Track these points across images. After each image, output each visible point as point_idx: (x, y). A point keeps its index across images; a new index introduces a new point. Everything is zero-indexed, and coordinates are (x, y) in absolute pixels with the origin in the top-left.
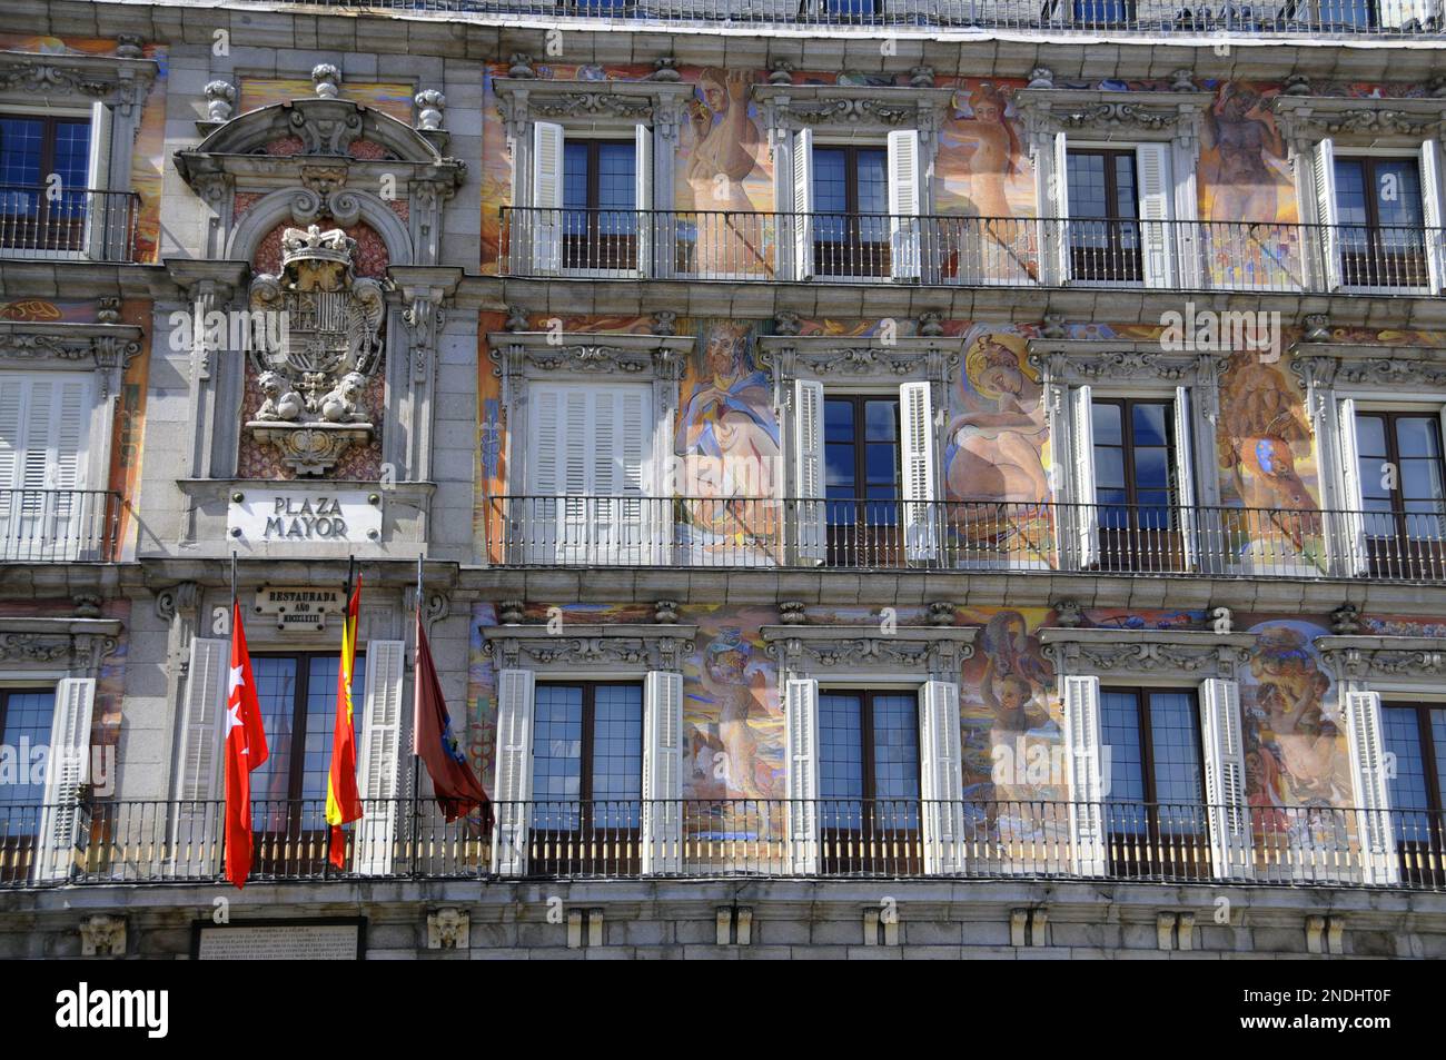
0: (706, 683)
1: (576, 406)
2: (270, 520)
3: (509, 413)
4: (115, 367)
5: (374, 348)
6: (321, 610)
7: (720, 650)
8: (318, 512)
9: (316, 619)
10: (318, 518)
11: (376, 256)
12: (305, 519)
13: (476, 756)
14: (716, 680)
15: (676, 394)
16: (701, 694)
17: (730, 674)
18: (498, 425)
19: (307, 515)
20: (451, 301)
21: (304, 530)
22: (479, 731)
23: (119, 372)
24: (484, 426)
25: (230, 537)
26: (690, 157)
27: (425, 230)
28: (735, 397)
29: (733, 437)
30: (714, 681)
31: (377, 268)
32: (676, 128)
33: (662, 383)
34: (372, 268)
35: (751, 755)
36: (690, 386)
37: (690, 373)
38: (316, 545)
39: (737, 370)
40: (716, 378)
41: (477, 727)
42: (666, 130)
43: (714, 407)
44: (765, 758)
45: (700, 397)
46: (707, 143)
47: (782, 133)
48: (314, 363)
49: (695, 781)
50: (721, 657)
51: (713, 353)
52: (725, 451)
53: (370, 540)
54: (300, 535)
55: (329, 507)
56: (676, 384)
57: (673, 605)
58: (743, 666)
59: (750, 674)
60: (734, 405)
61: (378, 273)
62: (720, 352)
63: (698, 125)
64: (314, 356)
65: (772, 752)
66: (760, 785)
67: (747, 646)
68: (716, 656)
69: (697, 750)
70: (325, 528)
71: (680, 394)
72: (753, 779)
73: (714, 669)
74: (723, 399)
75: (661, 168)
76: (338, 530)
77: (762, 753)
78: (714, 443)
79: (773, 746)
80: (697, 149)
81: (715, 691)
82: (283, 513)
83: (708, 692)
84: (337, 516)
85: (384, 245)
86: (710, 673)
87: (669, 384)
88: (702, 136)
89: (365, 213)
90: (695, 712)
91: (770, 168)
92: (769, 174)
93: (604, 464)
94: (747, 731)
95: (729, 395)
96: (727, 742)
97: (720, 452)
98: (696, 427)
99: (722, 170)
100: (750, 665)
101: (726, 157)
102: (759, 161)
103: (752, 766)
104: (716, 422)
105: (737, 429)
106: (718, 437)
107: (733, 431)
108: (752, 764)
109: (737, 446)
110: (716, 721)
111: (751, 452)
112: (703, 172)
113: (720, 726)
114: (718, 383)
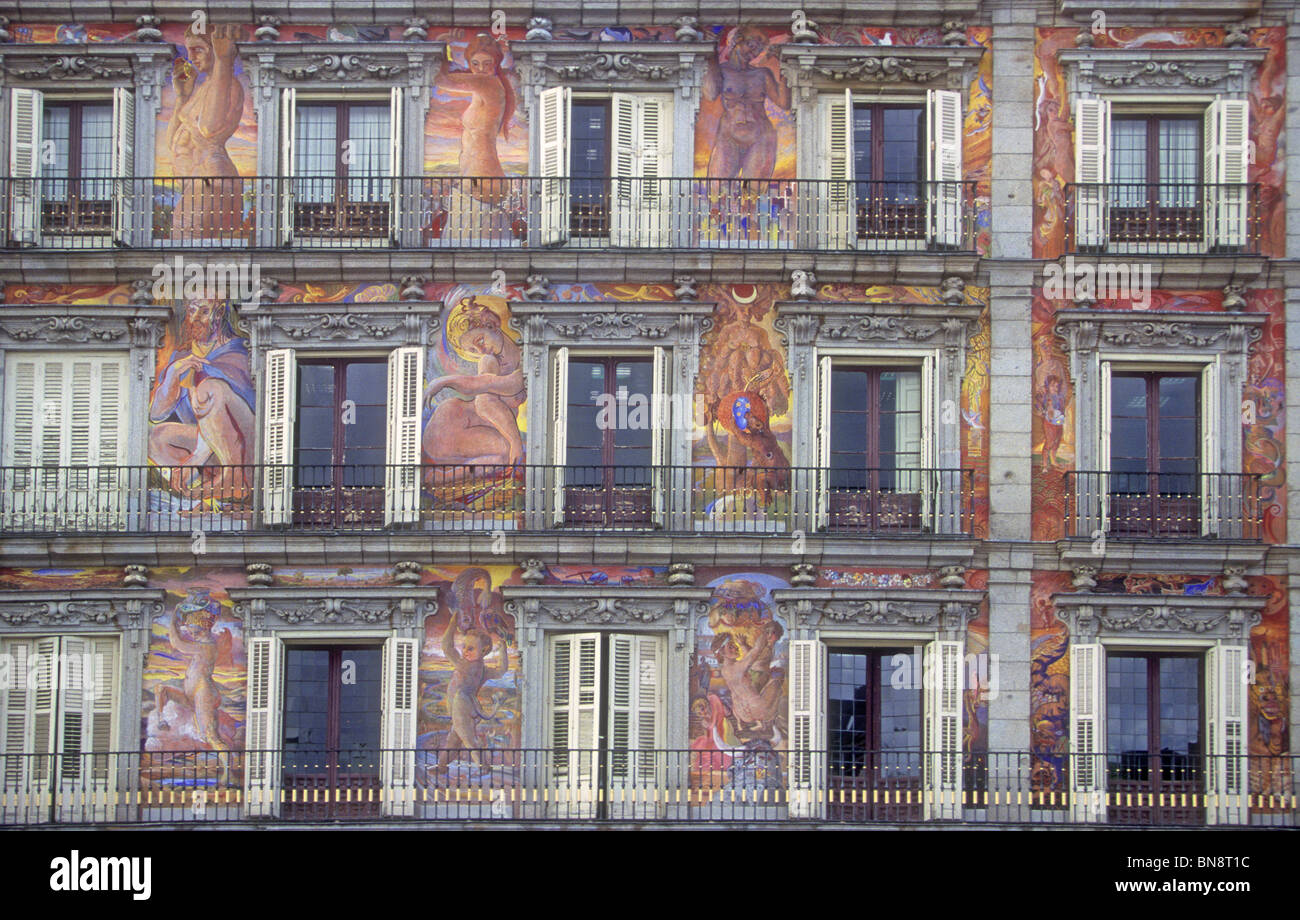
0: (173, 641)
1: (53, 378)
7: (188, 610)
14: (185, 639)
15: (153, 363)
16: (169, 652)
17: (198, 633)
26: (173, 119)
28: (213, 364)
29: (210, 403)
30: (182, 639)
32: (158, 90)
33: (138, 351)
35: (215, 707)
36: (167, 354)
37: (167, 342)
39: (215, 338)
40: (194, 345)
42: (147, 91)
43: (191, 374)
44: (228, 710)
45: (177, 365)
46: (190, 104)
47: (267, 92)
49: (161, 732)
50: (189, 617)
51: (192, 320)
52: (200, 417)
56: (152, 353)
57: (141, 568)
58: (211, 625)
59: (217, 633)
60: (212, 372)
62: (198, 319)
63: (181, 86)
65: (236, 705)
66: (223, 736)
67: (216, 605)
68: (185, 616)
69: (163, 704)
71: (157, 363)
72: (216, 731)
73: (183, 628)
74: (200, 366)
75: (141, 132)
77: (226, 706)
78: (190, 411)
79: (237, 699)
80: (179, 110)
81: (183, 648)
83: (176, 650)
86: (178, 632)
87: (146, 352)
88: (185, 97)
90: (163, 668)
91: (255, 129)
92: (253, 135)
93: (80, 432)
94: (212, 686)
95: (207, 362)
96: (192, 696)
97: (194, 419)
98: (172, 394)
99: (205, 132)
100: (217, 623)
101: (209, 118)
102: (244, 121)
103: (216, 718)
104: (192, 389)
105: (213, 396)
106: (194, 404)
107: (209, 398)
108: (216, 716)
109: (214, 412)
110: (182, 676)
111: (227, 419)
112: (185, 134)
113: (186, 682)
114: (195, 350)
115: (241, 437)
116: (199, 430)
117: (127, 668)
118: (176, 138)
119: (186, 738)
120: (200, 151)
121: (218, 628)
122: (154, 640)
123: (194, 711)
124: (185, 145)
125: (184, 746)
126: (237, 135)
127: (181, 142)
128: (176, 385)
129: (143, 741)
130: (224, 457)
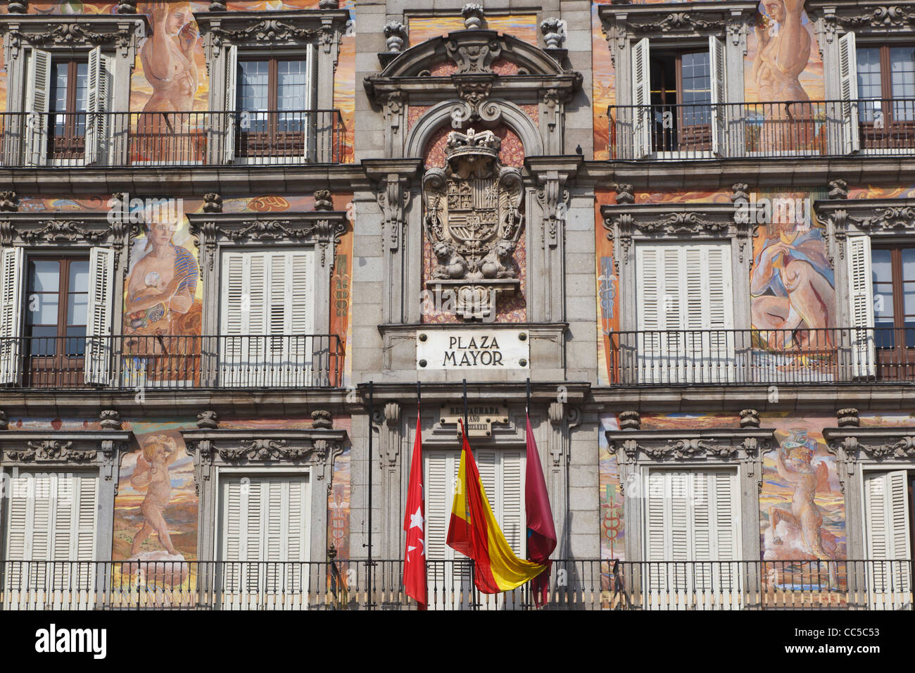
0: (781, 472)
1: (671, 261)
2: (446, 353)
3: (621, 266)
4: (328, 242)
5: (516, 220)
6: (488, 421)
7: (791, 446)
8: (482, 347)
9: (485, 427)
10: (482, 350)
11: (514, 150)
12: (472, 352)
13: (608, 528)
14: (789, 470)
15: (750, 248)
16: (778, 481)
17: (800, 465)
18: (612, 277)
19: (472, 349)
20: (573, 182)
21: (471, 360)
22: (609, 510)
23: (331, 246)
24: (601, 278)
25: (419, 367)
26: (756, 59)
27: (552, 126)
28: (798, 249)
29: (797, 281)
30: (787, 470)
31: (515, 159)
32: (744, 37)
33: (739, 240)
34: (511, 159)
35: (818, 526)
37: (760, 232)
38: (481, 371)
40: (782, 234)
41: (607, 506)
42: (736, 38)
43: (780, 258)
44: (828, 528)
45: (770, 250)
46: (769, 47)
47: (829, 36)
48: (473, 233)
49: (776, 546)
50: (792, 453)
52: (790, 291)
53: (521, 367)
54: (469, 365)
55: (489, 343)
56: (749, 241)
57: (754, 412)
58: (810, 459)
59: (815, 465)
60: (797, 255)
61: (516, 162)
64: (472, 229)
65: (835, 524)
66: (825, 549)
67: (812, 443)
68: (789, 451)
69: (776, 523)
70: (486, 358)
71: (753, 248)
72: (820, 545)
73: (788, 461)
74: (787, 251)
75: (733, 69)
76: (496, 360)
77: (827, 525)
78: (782, 287)
79: (836, 520)
80: (761, 52)
81: (789, 478)
82: (455, 347)
83: (783, 479)
84: (494, 349)
85: (520, 140)
86: (784, 464)
87: (744, 240)
88: (765, 43)
89: (504, 115)
90: (773, 494)
91: (821, 65)
92: (820, 70)
93: (695, 304)
94: (814, 507)
95: (793, 247)
96: (799, 516)
97: (786, 293)
98: (767, 274)
99: (782, 68)
100: (815, 457)
101: (785, 58)
102: (812, 60)
103: (819, 535)
104: (783, 269)
105: (800, 274)
106: (785, 281)
107: (796, 276)
108: (820, 534)
109: (800, 287)
110: (789, 500)
111: (812, 292)
112: (766, 70)
113: (794, 505)
114: (782, 237)
115: (824, 307)
116: (790, 302)
117: (746, 494)
118: (759, 74)
119: (796, 551)
120: (779, 83)
121: (816, 461)
122: (764, 471)
123: (800, 528)
124: (766, 79)
125: (794, 557)
126: (806, 70)
127: (764, 76)
128: (769, 267)
129: (762, 553)
130: (811, 323)
